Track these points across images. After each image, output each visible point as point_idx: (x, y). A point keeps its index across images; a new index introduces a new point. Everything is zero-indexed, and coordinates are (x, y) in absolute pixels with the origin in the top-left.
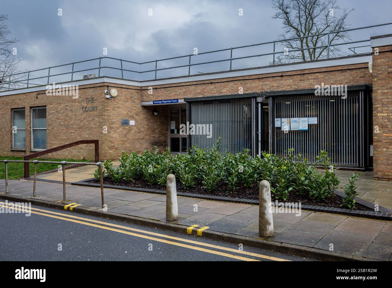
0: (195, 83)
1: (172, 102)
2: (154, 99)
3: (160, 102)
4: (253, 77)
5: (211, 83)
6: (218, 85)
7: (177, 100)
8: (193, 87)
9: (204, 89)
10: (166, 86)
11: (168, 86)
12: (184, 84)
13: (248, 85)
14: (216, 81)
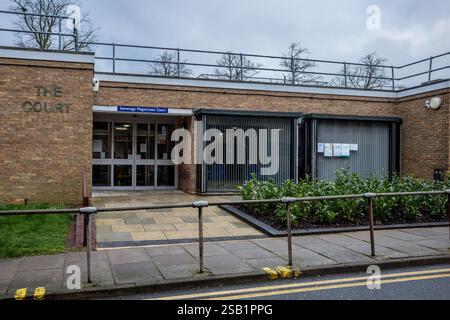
0: (198, 89)
1: (156, 111)
2: (119, 104)
3: (133, 110)
4: (280, 94)
5: (224, 93)
6: (233, 97)
7: (167, 109)
8: (194, 94)
9: (212, 100)
10: (144, 86)
11: (149, 87)
12: (179, 88)
13: (274, 103)
14: (231, 92)
